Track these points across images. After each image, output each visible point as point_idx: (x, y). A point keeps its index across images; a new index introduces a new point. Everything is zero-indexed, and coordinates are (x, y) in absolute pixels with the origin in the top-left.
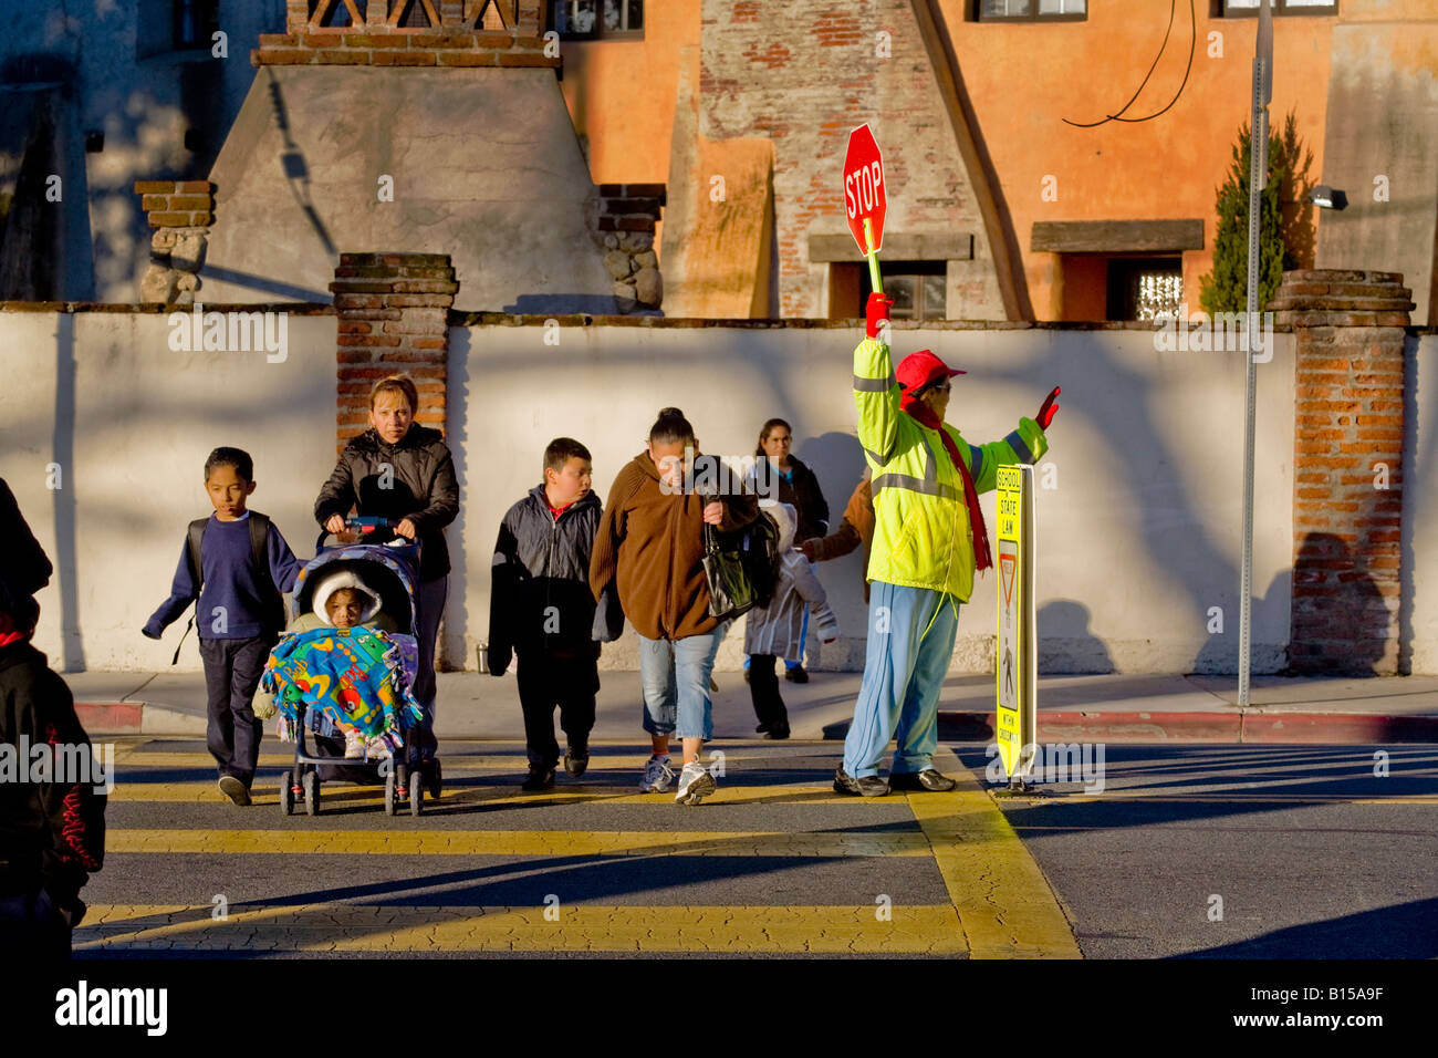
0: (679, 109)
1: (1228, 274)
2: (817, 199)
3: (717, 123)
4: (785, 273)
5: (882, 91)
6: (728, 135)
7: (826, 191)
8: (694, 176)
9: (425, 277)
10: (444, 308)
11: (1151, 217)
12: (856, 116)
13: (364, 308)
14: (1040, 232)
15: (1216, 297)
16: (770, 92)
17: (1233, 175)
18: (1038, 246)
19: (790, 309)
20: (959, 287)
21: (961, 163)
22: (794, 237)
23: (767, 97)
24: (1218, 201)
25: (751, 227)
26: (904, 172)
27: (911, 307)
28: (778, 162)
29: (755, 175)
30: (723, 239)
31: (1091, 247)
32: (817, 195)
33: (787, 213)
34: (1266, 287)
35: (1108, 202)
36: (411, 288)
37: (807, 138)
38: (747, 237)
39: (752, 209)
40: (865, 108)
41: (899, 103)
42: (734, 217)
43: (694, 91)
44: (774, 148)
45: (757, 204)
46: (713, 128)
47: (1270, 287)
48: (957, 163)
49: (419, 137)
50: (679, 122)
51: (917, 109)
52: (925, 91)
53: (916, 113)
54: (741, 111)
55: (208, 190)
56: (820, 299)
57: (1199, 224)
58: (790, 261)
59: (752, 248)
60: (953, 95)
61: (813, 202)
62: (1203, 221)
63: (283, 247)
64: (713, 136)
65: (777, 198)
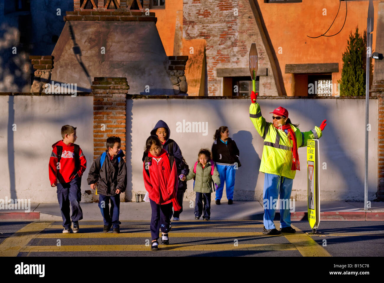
0: (176, 30)
1: (346, 80)
2: (219, 58)
3: (188, 34)
4: (209, 80)
5: (239, 24)
6: (191, 38)
7: (222, 55)
8: (181, 51)
9: (120, 85)
10: (125, 93)
11: (322, 62)
12: (231, 32)
13: (101, 94)
14: (288, 67)
15: (343, 87)
16: (204, 25)
17: (347, 49)
18: (287, 71)
19: (211, 91)
20: (263, 84)
21: (264, 46)
22: (212, 69)
23: (203, 26)
24: (343, 57)
25: (199, 66)
26: (246, 49)
27: (248, 90)
28: (207, 46)
29: (200, 50)
30: (190, 70)
31: (304, 72)
32: (219, 56)
33: (210, 62)
34: (358, 84)
35: (309, 58)
36: (115, 88)
37: (216, 39)
38: (198, 70)
39: (199, 61)
40: (234, 30)
41: (244, 28)
42: (194, 63)
43: (181, 24)
44: (206, 42)
45: (201, 59)
46: (187, 36)
47: (359, 84)
48: (262, 46)
49: (114, 42)
50: (176, 34)
51: (250, 30)
52: (252, 24)
53: (249, 31)
54: (195, 31)
55: (51, 58)
56: (220, 89)
57: (337, 64)
58: (211, 77)
59: (199, 73)
60: (261, 25)
61: (218, 58)
62: (338, 64)
63: (74, 75)
64: (187, 38)
65: (207, 57)
